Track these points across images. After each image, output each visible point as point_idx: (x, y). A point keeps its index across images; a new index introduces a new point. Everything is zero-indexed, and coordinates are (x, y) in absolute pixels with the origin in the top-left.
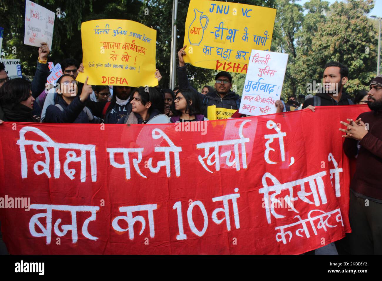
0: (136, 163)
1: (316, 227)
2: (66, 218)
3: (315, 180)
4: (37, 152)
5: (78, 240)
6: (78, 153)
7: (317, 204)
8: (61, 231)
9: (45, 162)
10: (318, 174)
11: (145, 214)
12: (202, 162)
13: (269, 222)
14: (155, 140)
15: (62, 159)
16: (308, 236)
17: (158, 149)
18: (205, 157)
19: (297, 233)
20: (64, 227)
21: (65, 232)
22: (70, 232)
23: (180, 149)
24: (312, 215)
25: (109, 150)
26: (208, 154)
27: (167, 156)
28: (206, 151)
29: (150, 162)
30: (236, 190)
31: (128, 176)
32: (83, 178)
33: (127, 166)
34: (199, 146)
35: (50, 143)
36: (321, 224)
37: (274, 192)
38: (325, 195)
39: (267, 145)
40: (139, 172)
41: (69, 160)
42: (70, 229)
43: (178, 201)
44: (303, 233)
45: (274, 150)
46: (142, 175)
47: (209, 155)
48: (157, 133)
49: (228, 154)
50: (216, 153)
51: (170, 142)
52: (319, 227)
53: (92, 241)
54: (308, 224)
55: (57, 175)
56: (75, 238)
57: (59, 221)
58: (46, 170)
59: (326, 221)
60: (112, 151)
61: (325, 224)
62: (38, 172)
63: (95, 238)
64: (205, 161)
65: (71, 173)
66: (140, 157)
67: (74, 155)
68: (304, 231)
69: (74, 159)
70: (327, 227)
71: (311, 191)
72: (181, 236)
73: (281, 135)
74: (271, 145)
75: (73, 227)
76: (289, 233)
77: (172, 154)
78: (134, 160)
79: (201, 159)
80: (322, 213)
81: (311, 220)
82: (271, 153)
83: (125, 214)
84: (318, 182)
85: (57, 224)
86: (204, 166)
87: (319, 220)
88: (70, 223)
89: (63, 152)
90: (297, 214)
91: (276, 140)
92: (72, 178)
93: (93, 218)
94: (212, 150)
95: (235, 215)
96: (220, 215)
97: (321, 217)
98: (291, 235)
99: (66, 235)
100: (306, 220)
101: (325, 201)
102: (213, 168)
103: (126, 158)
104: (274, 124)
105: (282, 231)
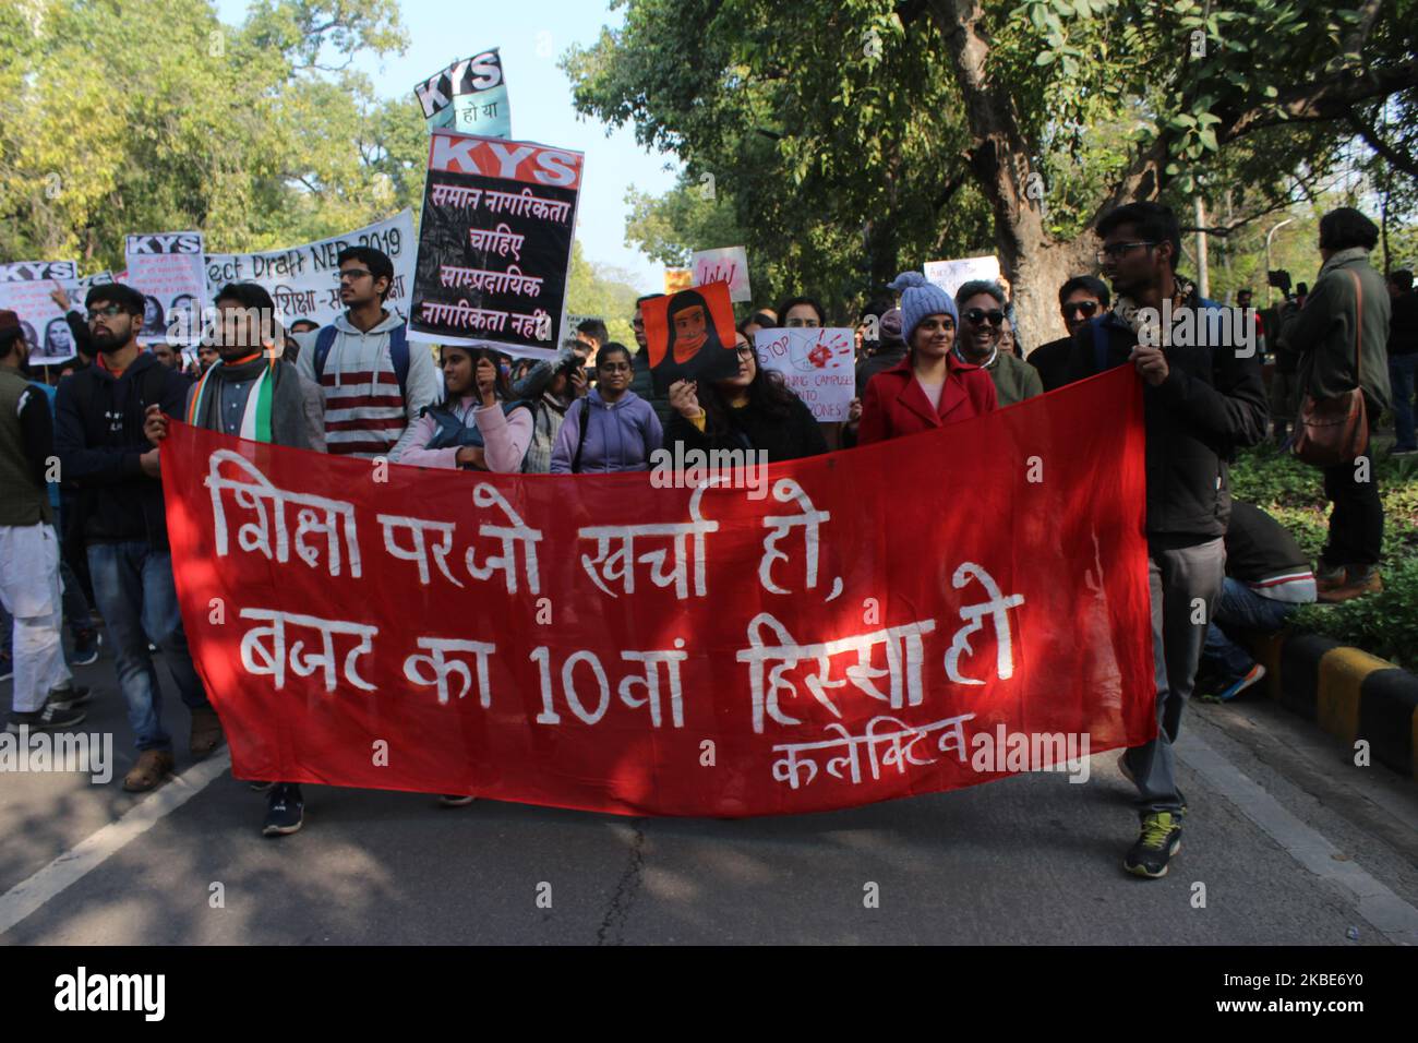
0: (440, 553)
1: (880, 760)
2: (313, 641)
3: (903, 641)
4: (244, 504)
5: (338, 686)
6: (322, 516)
7: (897, 704)
8: (305, 665)
9: (259, 526)
10: (913, 626)
11: (470, 658)
12: (591, 572)
13: (758, 727)
14: (480, 509)
15: (292, 525)
16: (856, 778)
17: (487, 530)
18: (599, 560)
19: (831, 768)
20: (310, 658)
21: (311, 669)
22: (320, 670)
23: (537, 536)
24: (878, 730)
25: (381, 518)
26: (607, 552)
27: (508, 548)
28: (600, 546)
29: (470, 555)
30: (679, 643)
31: (425, 579)
32: (335, 569)
33: (420, 556)
34: (585, 533)
35: (266, 489)
36: (893, 755)
37: (781, 662)
38: (920, 684)
39: (769, 542)
40: (446, 572)
41: (303, 528)
42: (320, 663)
43: (542, 645)
44: (846, 770)
45: (786, 558)
46: (453, 580)
47: (609, 556)
48: (485, 494)
49: (657, 557)
50: (627, 553)
51: (514, 517)
52: (887, 761)
53: (363, 691)
54: (863, 748)
55: (283, 557)
56: (331, 683)
57: (299, 645)
58: (262, 543)
59: (908, 748)
60: (388, 522)
61: (904, 756)
62: (247, 547)
63: (370, 687)
64: (599, 567)
65: (310, 553)
66: (448, 540)
67: (314, 519)
68: (849, 765)
69: (315, 526)
70: (906, 763)
71: (887, 668)
72: (548, 717)
73: (814, 520)
74: (779, 544)
75: (326, 660)
76: (811, 763)
77: (519, 545)
78: (436, 548)
79: (587, 564)
80: (901, 729)
81: (871, 739)
82: (777, 563)
83: (428, 652)
84: (909, 645)
85: (295, 651)
86: (596, 579)
87: (890, 743)
88: (320, 650)
89: (292, 510)
90: (836, 720)
91: (798, 533)
92: (313, 564)
93: (365, 648)
94: (616, 544)
95: (674, 696)
96: (639, 691)
97: (896, 737)
98: (814, 770)
99: (313, 674)
100: (860, 739)
101: (917, 697)
102: (617, 585)
103: (418, 539)
104: (796, 490)
105: (792, 756)
